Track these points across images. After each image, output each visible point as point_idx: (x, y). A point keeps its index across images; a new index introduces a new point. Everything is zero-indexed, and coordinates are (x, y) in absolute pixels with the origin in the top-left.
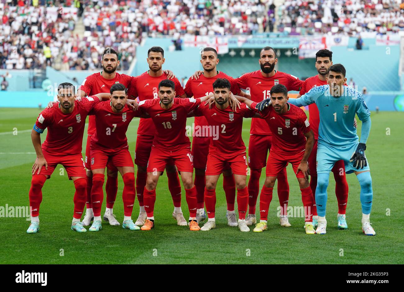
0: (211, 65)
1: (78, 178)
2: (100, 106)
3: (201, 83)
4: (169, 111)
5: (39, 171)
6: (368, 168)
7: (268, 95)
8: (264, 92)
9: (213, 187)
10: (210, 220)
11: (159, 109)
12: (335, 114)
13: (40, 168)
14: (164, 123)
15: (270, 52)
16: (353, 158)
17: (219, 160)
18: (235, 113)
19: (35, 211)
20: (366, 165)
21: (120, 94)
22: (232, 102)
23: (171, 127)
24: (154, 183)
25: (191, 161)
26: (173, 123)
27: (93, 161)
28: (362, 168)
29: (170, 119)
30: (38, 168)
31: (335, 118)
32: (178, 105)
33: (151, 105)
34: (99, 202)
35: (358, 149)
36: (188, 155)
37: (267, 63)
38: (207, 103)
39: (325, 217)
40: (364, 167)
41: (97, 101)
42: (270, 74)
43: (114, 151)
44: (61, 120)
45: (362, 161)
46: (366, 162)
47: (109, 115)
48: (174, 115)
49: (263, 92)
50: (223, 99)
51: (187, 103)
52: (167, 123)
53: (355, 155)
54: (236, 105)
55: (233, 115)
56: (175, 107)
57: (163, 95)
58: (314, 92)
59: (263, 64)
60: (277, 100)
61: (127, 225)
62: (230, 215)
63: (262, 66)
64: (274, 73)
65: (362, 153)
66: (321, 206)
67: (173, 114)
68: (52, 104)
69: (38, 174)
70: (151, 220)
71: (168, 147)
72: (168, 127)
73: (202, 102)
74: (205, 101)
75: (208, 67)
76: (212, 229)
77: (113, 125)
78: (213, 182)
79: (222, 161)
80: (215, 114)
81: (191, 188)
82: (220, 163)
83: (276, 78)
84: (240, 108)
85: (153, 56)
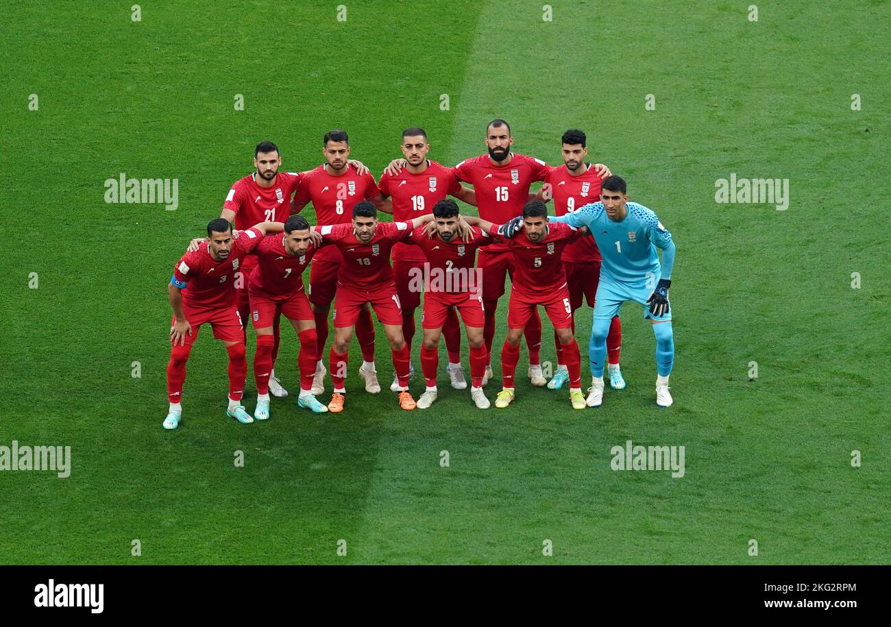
0: (419, 157)
1: (234, 343)
2: (267, 245)
3: (404, 182)
4: (368, 245)
5: (183, 342)
6: (669, 316)
7: (502, 193)
8: (498, 190)
9: (436, 345)
10: (428, 389)
11: (353, 242)
12: (618, 243)
13: (183, 337)
14: (360, 260)
15: (502, 130)
16: (651, 300)
17: (442, 303)
18: (466, 245)
19: (177, 395)
20: (667, 312)
21: (303, 235)
22: (462, 229)
23: (369, 264)
24: (347, 344)
25: (399, 307)
26: (373, 259)
27: (257, 315)
28: (662, 316)
29: (370, 255)
30: (181, 337)
31: (619, 248)
32: (382, 237)
33: (341, 237)
34: (267, 374)
35: (658, 287)
36: (394, 298)
37: (499, 148)
38: (425, 231)
39: (602, 377)
40: (665, 314)
41: (260, 238)
42: (504, 162)
43: (285, 298)
44: (212, 269)
45: (662, 306)
46: (667, 307)
47: (281, 258)
48: (376, 250)
49: (496, 190)
50: (450, 233)
51: (395, 233)
52: (365, 260)
53: (653, 296)
54: (467, 234)
55: (464, 247)
56: (376, 241)
57: (360, 228)
58: (586, 214)
59: (492, 148)
60: (533, 226)
61: (307, 404)
62: (454, 369)
63: (491, 151)
64: (509, 158)
65: (663, 293)
66: (596, 363)
67: (373, 249)
68: (197, 246)
69: (182, 345)
70: (341, 394)
71: (364, 286)
72: (365, 263)
73: (417, 228)
74: (420, 226)
75: (414, 160)
76: (433, 403)
77: (287, 270)
78: (435, 339)
79: (445, 305)
80: (437, 247)
81: (402, 348)
82: (443, 308)
83: (513, 167)
84: (473, 238)
85: (335, 148)
